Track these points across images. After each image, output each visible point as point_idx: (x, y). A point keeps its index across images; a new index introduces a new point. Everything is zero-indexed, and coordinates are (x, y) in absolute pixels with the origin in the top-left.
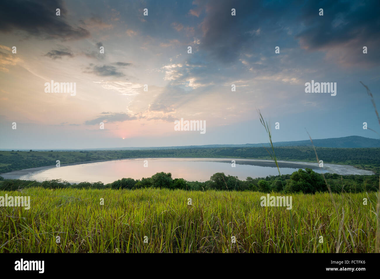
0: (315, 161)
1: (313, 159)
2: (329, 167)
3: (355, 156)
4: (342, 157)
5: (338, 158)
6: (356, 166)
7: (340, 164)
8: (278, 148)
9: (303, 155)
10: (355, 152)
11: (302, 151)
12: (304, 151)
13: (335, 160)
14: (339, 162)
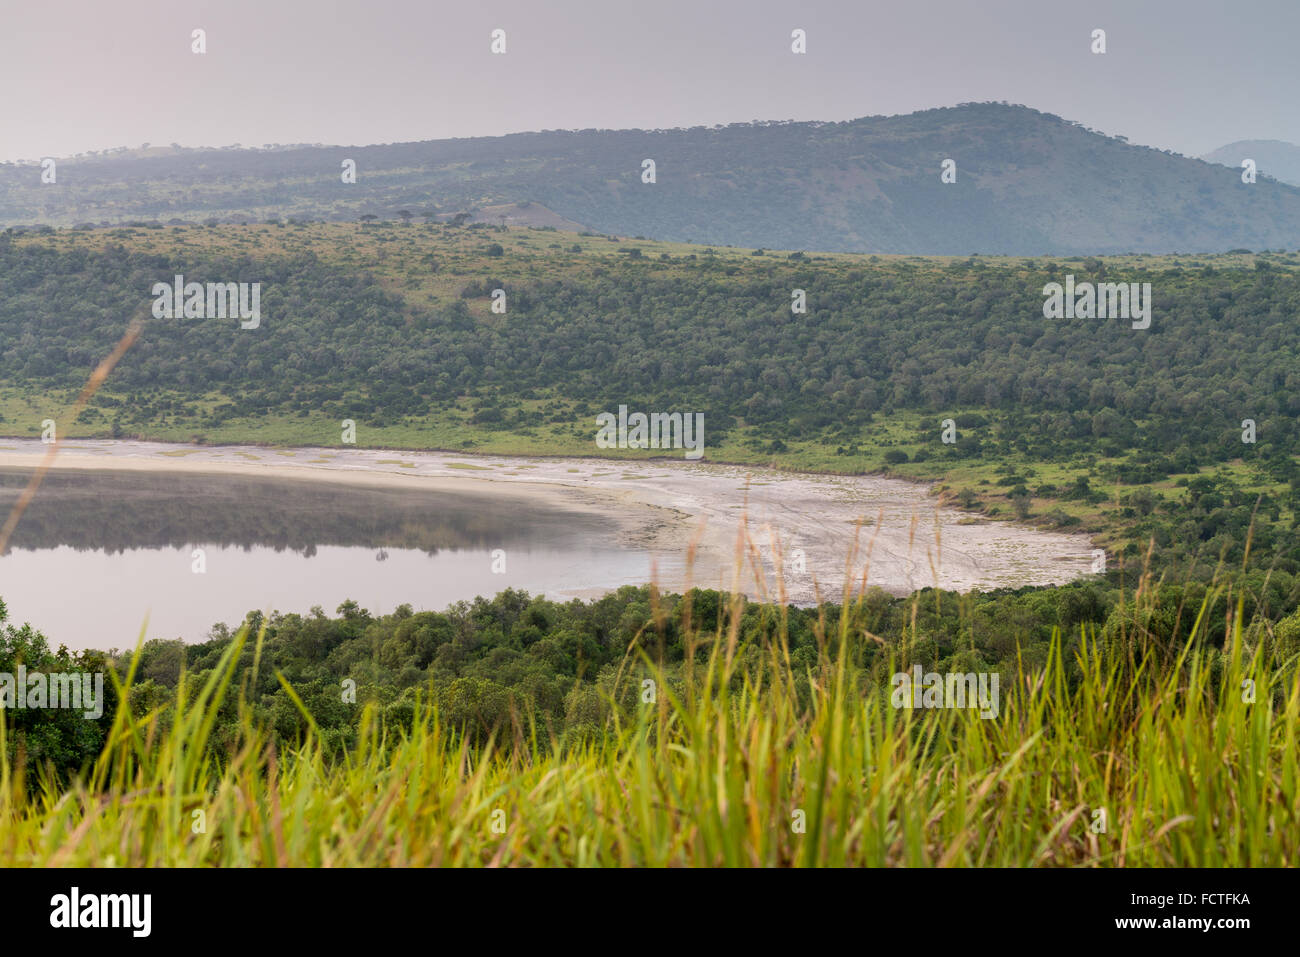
0: (544, 431)
1: (530, 406)
2: (684, 502)
3: (964, 360)
4: (838, 371)
5: (794, 384)
6: (957, 487)
7: (808, 469)
8: (97, 243)
9: (413, 356)
10: (967, 314)
11: (415, 298)
12: (435, 294)
13: (762, 417)
14: (796, 433)
